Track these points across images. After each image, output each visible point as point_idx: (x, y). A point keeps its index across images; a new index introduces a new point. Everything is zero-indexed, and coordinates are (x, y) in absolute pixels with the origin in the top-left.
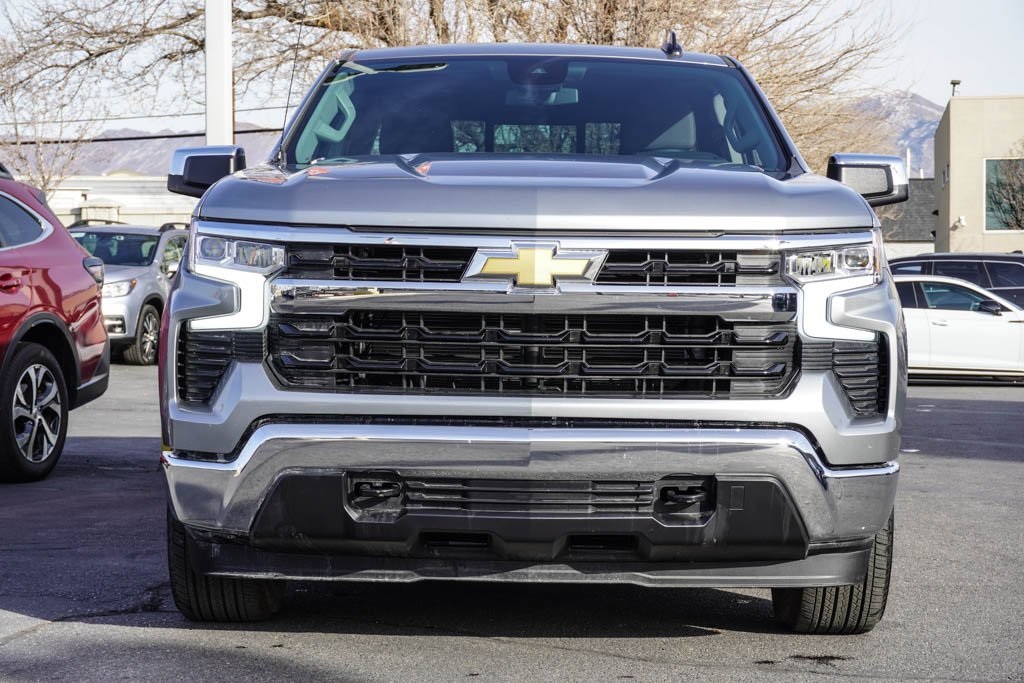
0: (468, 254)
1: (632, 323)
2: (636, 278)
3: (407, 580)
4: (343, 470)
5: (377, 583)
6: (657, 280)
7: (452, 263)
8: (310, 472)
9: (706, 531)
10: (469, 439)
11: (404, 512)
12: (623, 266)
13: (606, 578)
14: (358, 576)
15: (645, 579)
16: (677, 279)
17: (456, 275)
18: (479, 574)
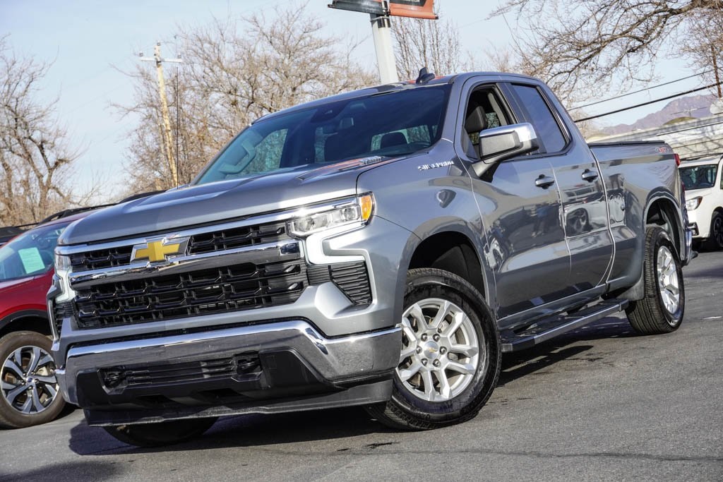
0: (129, 249)
1: (211, 273)
2: (211, 249)
3: (160, 421)
4: (98, 369)
5: (148, 424)
6: (221, 248)
7: (123, 255)
8: (87, 372)
9: (261, 381)
10: (140, 346)
11: (128, 387)
12: (201, 243)
13: (245, 411)
14: (142, 421)
15: (264, 410)
16: (231, 246)
17: (126, 261)
18: (187, 415)
